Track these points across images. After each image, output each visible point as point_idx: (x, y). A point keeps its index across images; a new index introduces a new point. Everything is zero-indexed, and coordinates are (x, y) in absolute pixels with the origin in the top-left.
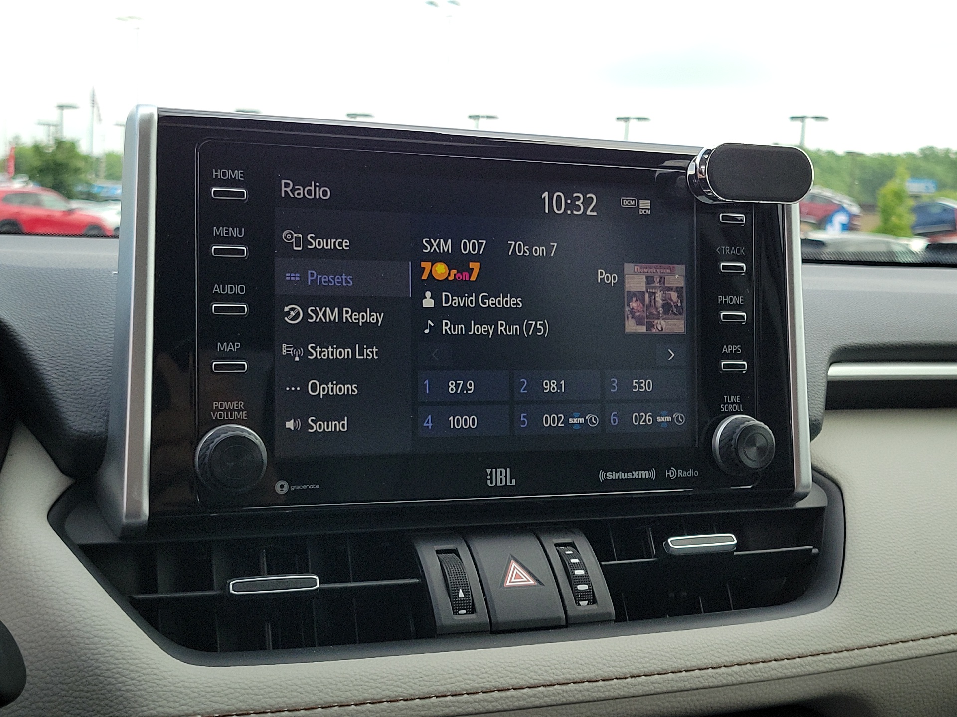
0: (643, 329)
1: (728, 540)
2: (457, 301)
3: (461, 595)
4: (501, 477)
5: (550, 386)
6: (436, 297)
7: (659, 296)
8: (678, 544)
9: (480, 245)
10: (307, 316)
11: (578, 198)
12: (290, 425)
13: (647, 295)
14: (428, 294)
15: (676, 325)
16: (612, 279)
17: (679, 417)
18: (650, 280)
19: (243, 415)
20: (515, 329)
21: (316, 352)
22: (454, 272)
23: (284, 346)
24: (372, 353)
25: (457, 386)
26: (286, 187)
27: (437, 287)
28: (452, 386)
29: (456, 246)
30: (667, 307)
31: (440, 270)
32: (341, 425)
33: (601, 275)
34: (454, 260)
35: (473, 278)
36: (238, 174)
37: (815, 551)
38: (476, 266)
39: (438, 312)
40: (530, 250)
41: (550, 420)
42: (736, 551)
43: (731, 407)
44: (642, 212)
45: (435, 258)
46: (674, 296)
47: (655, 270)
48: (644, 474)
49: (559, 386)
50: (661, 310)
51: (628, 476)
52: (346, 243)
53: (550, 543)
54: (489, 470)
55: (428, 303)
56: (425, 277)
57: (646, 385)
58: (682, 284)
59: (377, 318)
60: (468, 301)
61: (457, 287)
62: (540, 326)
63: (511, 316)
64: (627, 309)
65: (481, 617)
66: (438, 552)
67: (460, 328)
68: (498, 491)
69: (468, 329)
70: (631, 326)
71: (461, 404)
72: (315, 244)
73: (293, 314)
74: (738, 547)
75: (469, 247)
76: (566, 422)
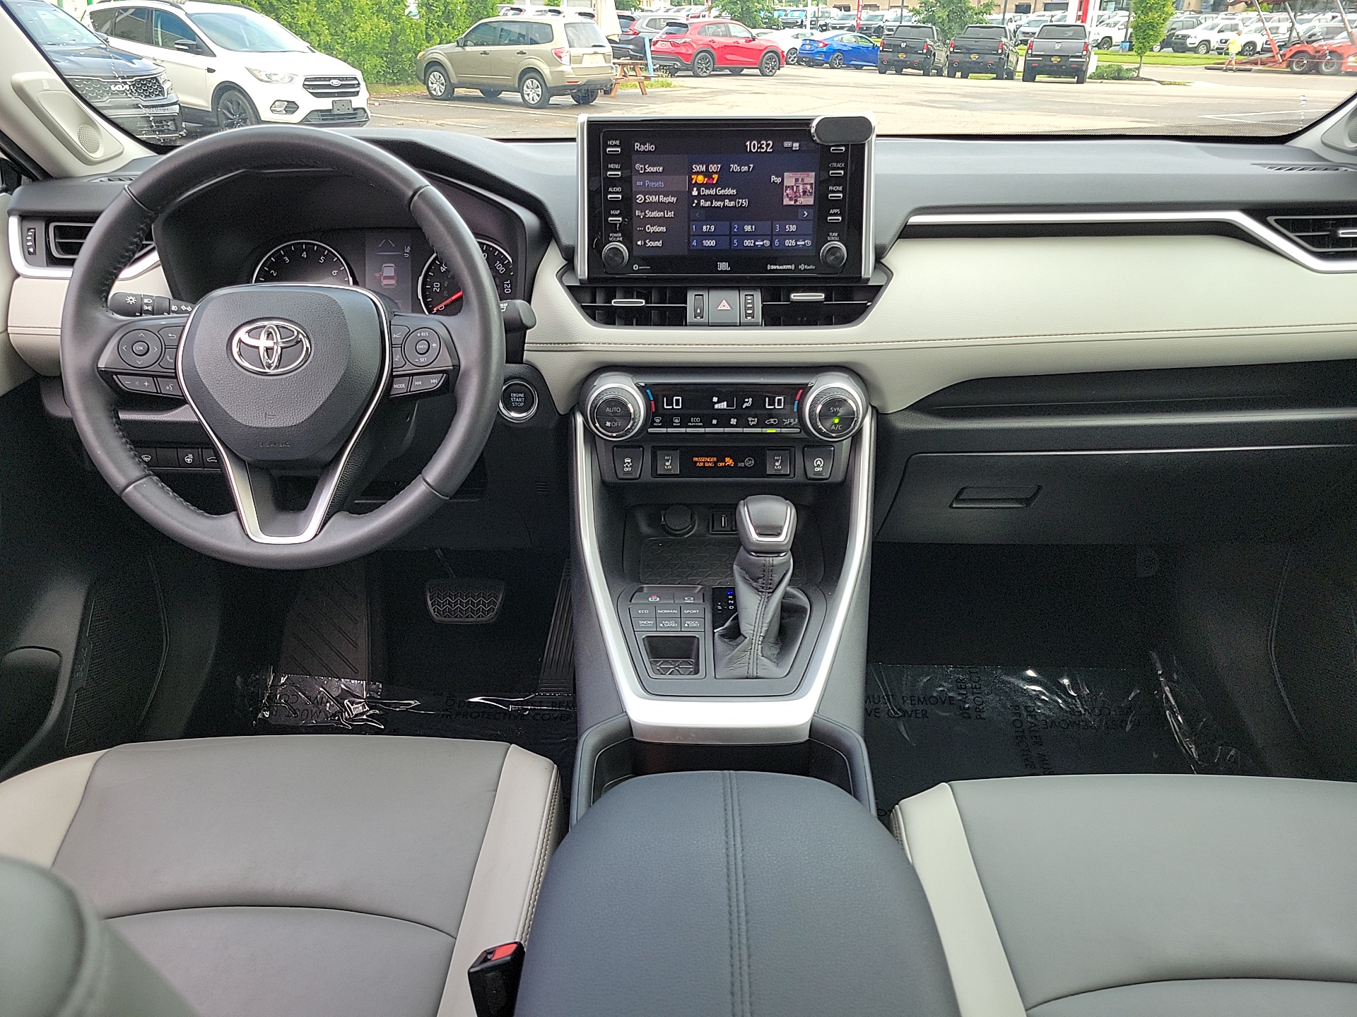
0: (792, 203)
1: (820, 296)
2: (707, 192)
3: (699, 311)
4: (723, 266)
5: (748, 228)
6: (698, 190)
7: (801, 187)
8: (795, 297)
9: (718, 167)
10: (645, 199)
11: (763, 144)
12: (639, 243)
13: (795, 188)
14: (695, 189)
15: (810, 201)
16: (779, 180)
17: (809, 242)
18: (797, 180)
19: (621, 239)
20: (732, 204)
21: (650, 214)
22: (706, 179)
23: (637, 211)
24: (671, 214)
25: (707, 228)
26: (637, 146)
27: (699, 186)
28: (704, 227)
29: (707, 168)
30: (804, 192)
31: (700, 179)
32: (659, 244)
33: (773, 178)
34: (707, 174)
35: (714, 182)
36: (618, 143)
37: (869, 304)
38: (716, 176)
39: (699, 197)
40: (740, 168)
41: (747, 243)
42: (825, 301)
43: (833, 238)
44: (794, 149)
45: (698, 173)
46: (809, 187)
47: (799, 175)
48: (789, 267)
49: (752, 228)
50: (802, 194)
51: (781, 267)
52: (661, 168)
53: (743, 294)
54: (719, 263)
55: (695, 193)
56: (693, 182)
57: (793, 228)
58: (813, 181)
59: (674, 199)
60: (712, 192)
61: (707, 186)
62: (745, 203)
63: (731, 197)
64: (785, 194)
65: (705, 320)
66: (696, 295)
67: (708, 204)
68: (722, 272)
69: (712, 203)
70: (786, 201)
71: (709, 235)
72: (648, 170)
73: (640, 198)
74: (826, 299)
75: (713, 168)
76: (754, 243)
